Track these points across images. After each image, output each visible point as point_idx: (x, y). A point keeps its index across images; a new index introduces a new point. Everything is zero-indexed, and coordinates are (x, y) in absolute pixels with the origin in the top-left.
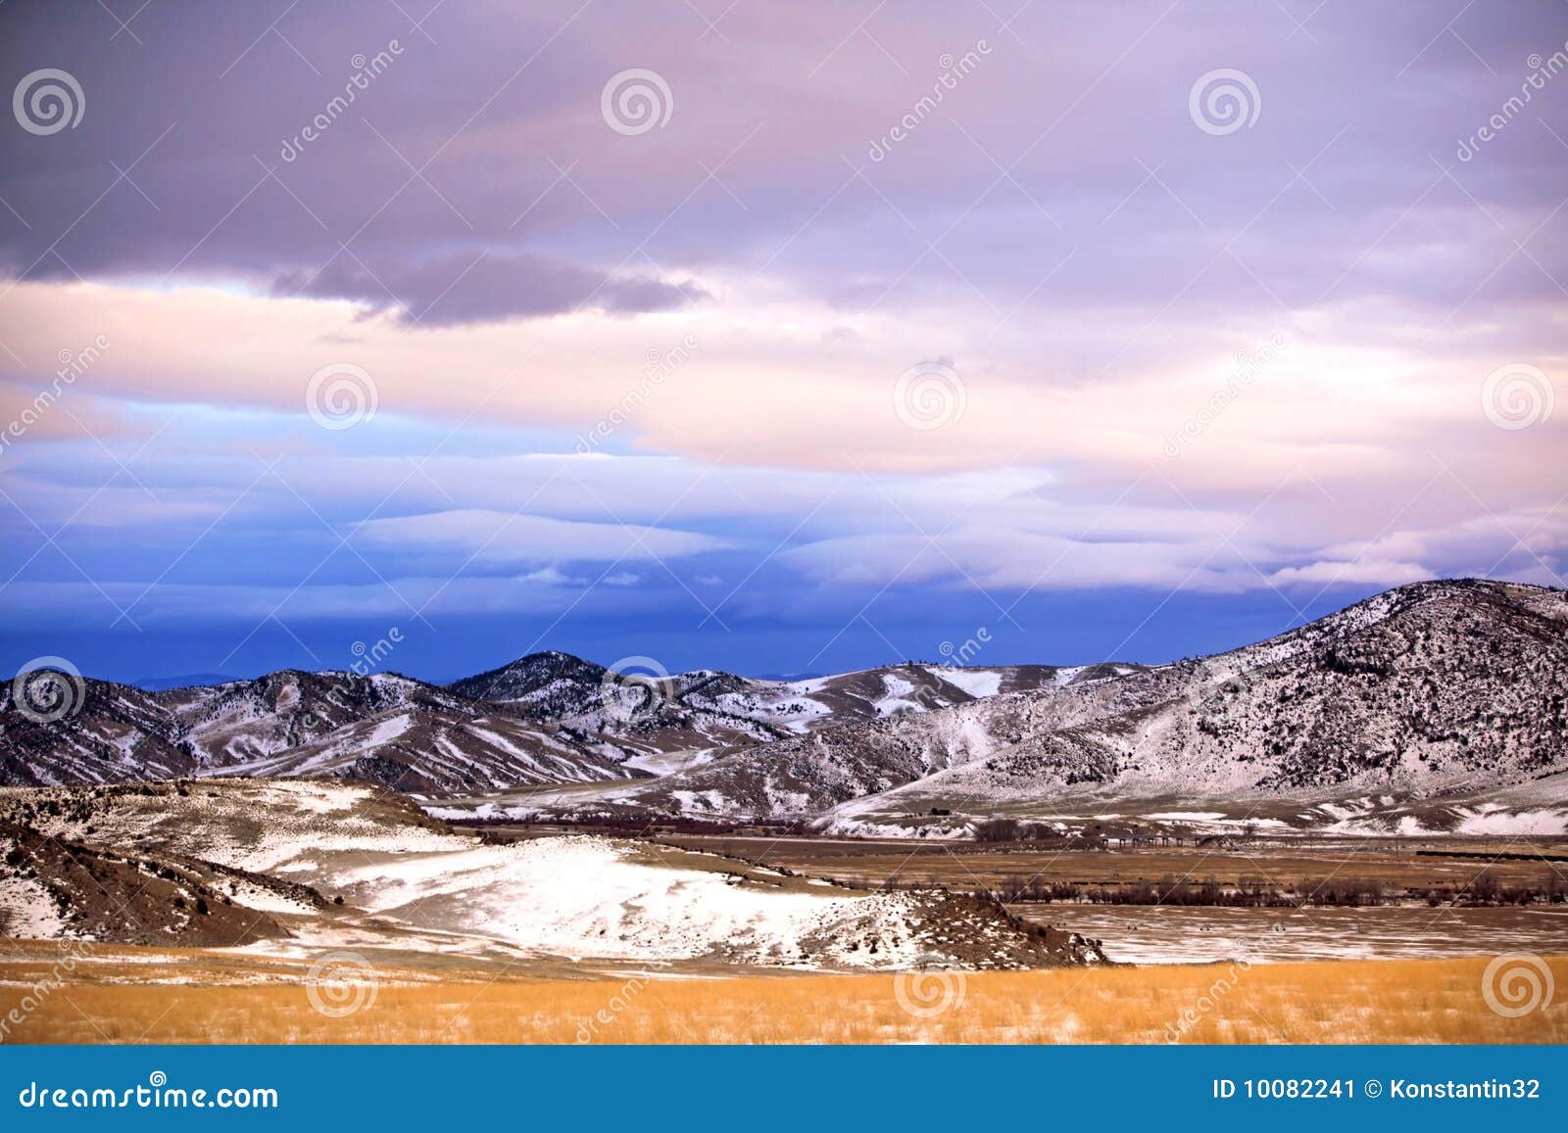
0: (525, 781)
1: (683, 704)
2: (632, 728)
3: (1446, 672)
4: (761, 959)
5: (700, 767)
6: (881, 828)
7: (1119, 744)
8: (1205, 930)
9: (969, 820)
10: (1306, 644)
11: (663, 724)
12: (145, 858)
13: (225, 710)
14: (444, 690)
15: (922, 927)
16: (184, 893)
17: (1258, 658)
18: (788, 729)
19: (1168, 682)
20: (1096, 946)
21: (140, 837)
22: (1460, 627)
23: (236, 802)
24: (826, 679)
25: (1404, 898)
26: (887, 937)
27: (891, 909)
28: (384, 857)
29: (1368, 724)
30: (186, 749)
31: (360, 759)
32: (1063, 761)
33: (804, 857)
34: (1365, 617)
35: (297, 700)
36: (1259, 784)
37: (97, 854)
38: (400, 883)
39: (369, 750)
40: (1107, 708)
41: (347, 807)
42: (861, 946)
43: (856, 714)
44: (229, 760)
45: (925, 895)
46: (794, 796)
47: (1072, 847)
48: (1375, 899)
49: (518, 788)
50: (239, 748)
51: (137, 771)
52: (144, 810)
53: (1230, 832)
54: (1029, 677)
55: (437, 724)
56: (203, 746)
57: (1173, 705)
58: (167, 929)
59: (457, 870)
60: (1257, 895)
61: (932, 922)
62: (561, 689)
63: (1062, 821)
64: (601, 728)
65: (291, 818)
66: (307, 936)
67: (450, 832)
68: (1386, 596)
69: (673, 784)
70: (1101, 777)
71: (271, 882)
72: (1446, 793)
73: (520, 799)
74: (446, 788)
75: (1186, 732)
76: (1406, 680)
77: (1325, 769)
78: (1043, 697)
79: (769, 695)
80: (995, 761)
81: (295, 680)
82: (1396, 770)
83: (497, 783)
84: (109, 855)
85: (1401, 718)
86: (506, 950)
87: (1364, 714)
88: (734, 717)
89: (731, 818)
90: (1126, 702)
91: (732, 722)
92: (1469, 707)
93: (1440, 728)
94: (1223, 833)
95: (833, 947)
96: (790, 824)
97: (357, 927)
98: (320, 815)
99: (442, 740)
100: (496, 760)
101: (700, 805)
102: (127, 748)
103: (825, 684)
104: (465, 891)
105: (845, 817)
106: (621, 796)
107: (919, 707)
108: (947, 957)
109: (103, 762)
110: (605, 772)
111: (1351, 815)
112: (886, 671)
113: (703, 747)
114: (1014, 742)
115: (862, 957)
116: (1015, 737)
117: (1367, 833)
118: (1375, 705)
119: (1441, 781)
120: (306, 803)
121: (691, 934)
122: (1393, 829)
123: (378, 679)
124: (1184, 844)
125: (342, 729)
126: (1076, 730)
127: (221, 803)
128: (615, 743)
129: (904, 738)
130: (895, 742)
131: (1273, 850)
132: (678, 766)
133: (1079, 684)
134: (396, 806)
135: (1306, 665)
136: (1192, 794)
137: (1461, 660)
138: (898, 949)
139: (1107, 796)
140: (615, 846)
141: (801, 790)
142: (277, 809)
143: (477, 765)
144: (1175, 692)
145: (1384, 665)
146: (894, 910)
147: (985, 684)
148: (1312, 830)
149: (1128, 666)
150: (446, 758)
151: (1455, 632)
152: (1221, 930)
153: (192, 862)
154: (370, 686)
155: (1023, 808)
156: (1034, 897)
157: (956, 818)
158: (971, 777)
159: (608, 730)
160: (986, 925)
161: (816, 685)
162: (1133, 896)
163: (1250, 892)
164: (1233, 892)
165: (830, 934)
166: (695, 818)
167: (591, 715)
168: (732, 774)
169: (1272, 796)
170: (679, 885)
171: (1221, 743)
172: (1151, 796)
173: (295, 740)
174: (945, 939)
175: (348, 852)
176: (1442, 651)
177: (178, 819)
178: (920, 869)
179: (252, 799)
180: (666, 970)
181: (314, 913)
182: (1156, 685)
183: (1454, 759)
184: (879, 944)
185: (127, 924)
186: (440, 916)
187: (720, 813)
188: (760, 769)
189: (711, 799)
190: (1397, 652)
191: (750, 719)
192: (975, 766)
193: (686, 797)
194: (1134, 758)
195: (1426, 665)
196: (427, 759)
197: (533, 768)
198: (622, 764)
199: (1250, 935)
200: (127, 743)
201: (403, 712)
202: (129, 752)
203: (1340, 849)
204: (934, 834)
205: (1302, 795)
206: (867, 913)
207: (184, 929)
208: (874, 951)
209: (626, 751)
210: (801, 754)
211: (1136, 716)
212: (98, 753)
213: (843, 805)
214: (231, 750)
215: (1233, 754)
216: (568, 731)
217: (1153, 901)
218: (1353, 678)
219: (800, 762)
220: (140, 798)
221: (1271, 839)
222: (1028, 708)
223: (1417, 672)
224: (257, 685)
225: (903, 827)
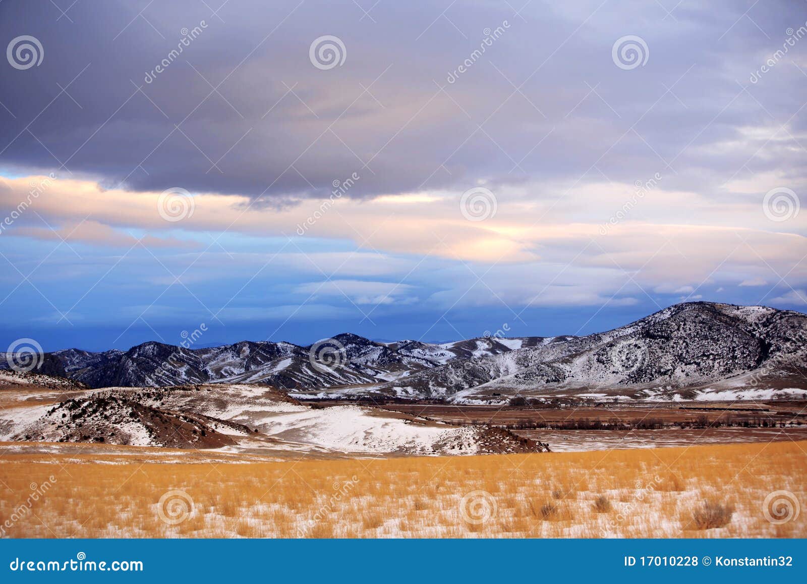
0: (337, 383)
1: (398, 353)
2: (378, 363)
3: (691, 338)
4: (417, 452)
5: (405, 378)
6: (474, 401)
7: (566, 367)
8: (593, 439)
9: (507, 398)
10: (639, 328)
11: (391, 361)
12: (183, 415)
13: (221, 357)
14: (306, 349)
15: (479, 440)
16: (197, 428)
17: (620, 333)
18: (439, 363)
19: (586, 343)
20: (546, 446)
21: (181, 406)
22: (697, 320)
23: (218, 393)
24: (454, 343)
25: (672, 426)
26: (466, 444)
27: (467, 433)
28: (274, 414)
29: (662, 358)
30: (206, 372)
31: (272, 375)
32: (544, 374)
33: (443, 413)
34: (661, 317)
35: (248, 353)
36: (620, 382)
37: (164, 413)
38: (280, 424)
39: (276, 372)
40: (562, 353)
41: (260, 395)
42: (456, 447)
43: (466, 357)
44: (222, 376)
45: (481, 427)
46: (440, 389)
47: (547, 408)
48: (661, 425)
49: (334, 386)
50: (226, 371)
51: (187, 380)
52: (183, 396)
53: (608, 401)
54: (533, 342)
55: (302, 362)
56: (212, 371)
57: (587, 352)
58: (190, 442)
59: (302, 419)
60: (616, 425)
61: (483, 437)
62: (351, 348)
63: (544, 398)
64: (366, 363)
65: (239, 399)
66: (244, 445)
67: (300, 404)
68: (669, 309)
69: (393, 385)
70: (559, 381)
71: (230, 424)
72: (692, 385)
73: (334, 391)
74: (306, 387)
75: (592, 362)
76: (676, 341)
77: (645, 376)
78: (537, 349)
79: (432, 349)
80: (518, 375)
81: (248, 345)
82: (672, 376)
83: (326, 385)
84: (169, 414)
85: (674, 356)
86: (320, 449)
87: (660, 355)
88: (418, 358)
89: (416, 397)
90: (569, 351)
91: (417, 360)
92: (700, 351)
93: (689, 360)
94: (605, 401)
95: (445, 447)
96: (439, 400)
97: (263, 441)
98: (249, 398)
99: (304, 368)
100: (325, 376)
101: (403, 392)
102: (183, 371)
103: (454, 345)
104: (304, 427)
105: (460, 397)
106: (373, 389)
107: (490, 354)
108: (489, 451)
109: (174, 377)
110: (368, 380)
111: (655, 394)
112: (477, 340)
113: (406, 370)
114: (526, 367)
115: (456, 451)
116: (526, 365)
117: (661, 401)
118: (664, 351)
119: (690, 380)
120: (244, 393)
121: (391, 443)
122: (671, 399)
123: (279, 345)
124: (591, 406)
125: (266, 364)
126: (550, 363)
127: (212, 393)
128: (372, 368)
129: (483, 366)
130: (480, 368)
131: (624, 408)
132: (396, 377)
133: (551, 344)
134: (279, 394)
135: (638, 336)
136: (593, 387)
137: (698, 333)
138: (471, 448)
139: (561, 387)
140: (362, 409)
141: (443, 386)
142: (233, 396)
143: (318, 378)
144: (588, 347)
145: (668, 335)
146: (469, 433)
147: (516, 344)
148: (640, 400)
149: (571, 336)
150: (305, 375)
151: (695, 322)
152: (600, 439)
153: (200, 416)
154: (277, 347)
155: (529, 393)
156: (530, 427)
157: (503, 397)
158: (509, 381)
159: (369, 364)
160: (504, 438)
161: (450, 345)
162: (568, 426)
163: (613, 424)
164: (606, 424)
165: (444, 442)
166: (402, 398)
167: (362, 358)
168: (416, 381)
169: (625, 387)
170: (386, 424)
171: (605, 366)
172: (578, 387)
173: (247, 368)
174: (488, 444)
175: (260, 412)
176: (690, 330)
177: (195, 400)
178: (486, 417)
179: (224, 392)
180: (380, 456)
181: (246, 436)
182: (581, 344)
183: (695, 371)
184: (463, 446)
185: (175, 440)
186: (295, 437)
187: (412, 396)
188: (427, 378)
189: (408, 390)
190: (673, 330)
191: (424, 359)
192: (511, 376)
193: (399, 390)
194: (572, 373)
195: (684, 335)
196: (298, 375)
197: (340, 378)
198: (374, 377)
199: (610, 441)
200: (183, 370)
201: (289, 357)
202: (184, 373)
203: (650, 407)
204: (494, 403)
205: (636, 386)
206: (458, 434)
207: (196, 441)
208: (461, 449)
209: (376, 372)
210: (443, 372)
211: (573, 357)
212: (172, 374)
213: (459, 392)
214: (223, 373)
215: (610, 371)
216: (353, 364)
217: (576, 428)
218: (656, 341)
219: (443, 376)
220: (182, 391)
221: (624, 403)
222: (532, 354)
223: (681, 338)
224: (233, 347)
225: (482, 401)
